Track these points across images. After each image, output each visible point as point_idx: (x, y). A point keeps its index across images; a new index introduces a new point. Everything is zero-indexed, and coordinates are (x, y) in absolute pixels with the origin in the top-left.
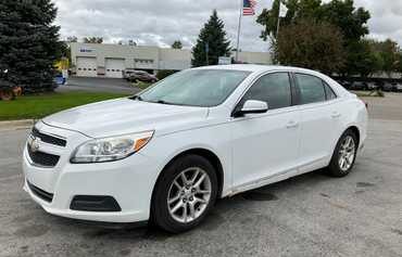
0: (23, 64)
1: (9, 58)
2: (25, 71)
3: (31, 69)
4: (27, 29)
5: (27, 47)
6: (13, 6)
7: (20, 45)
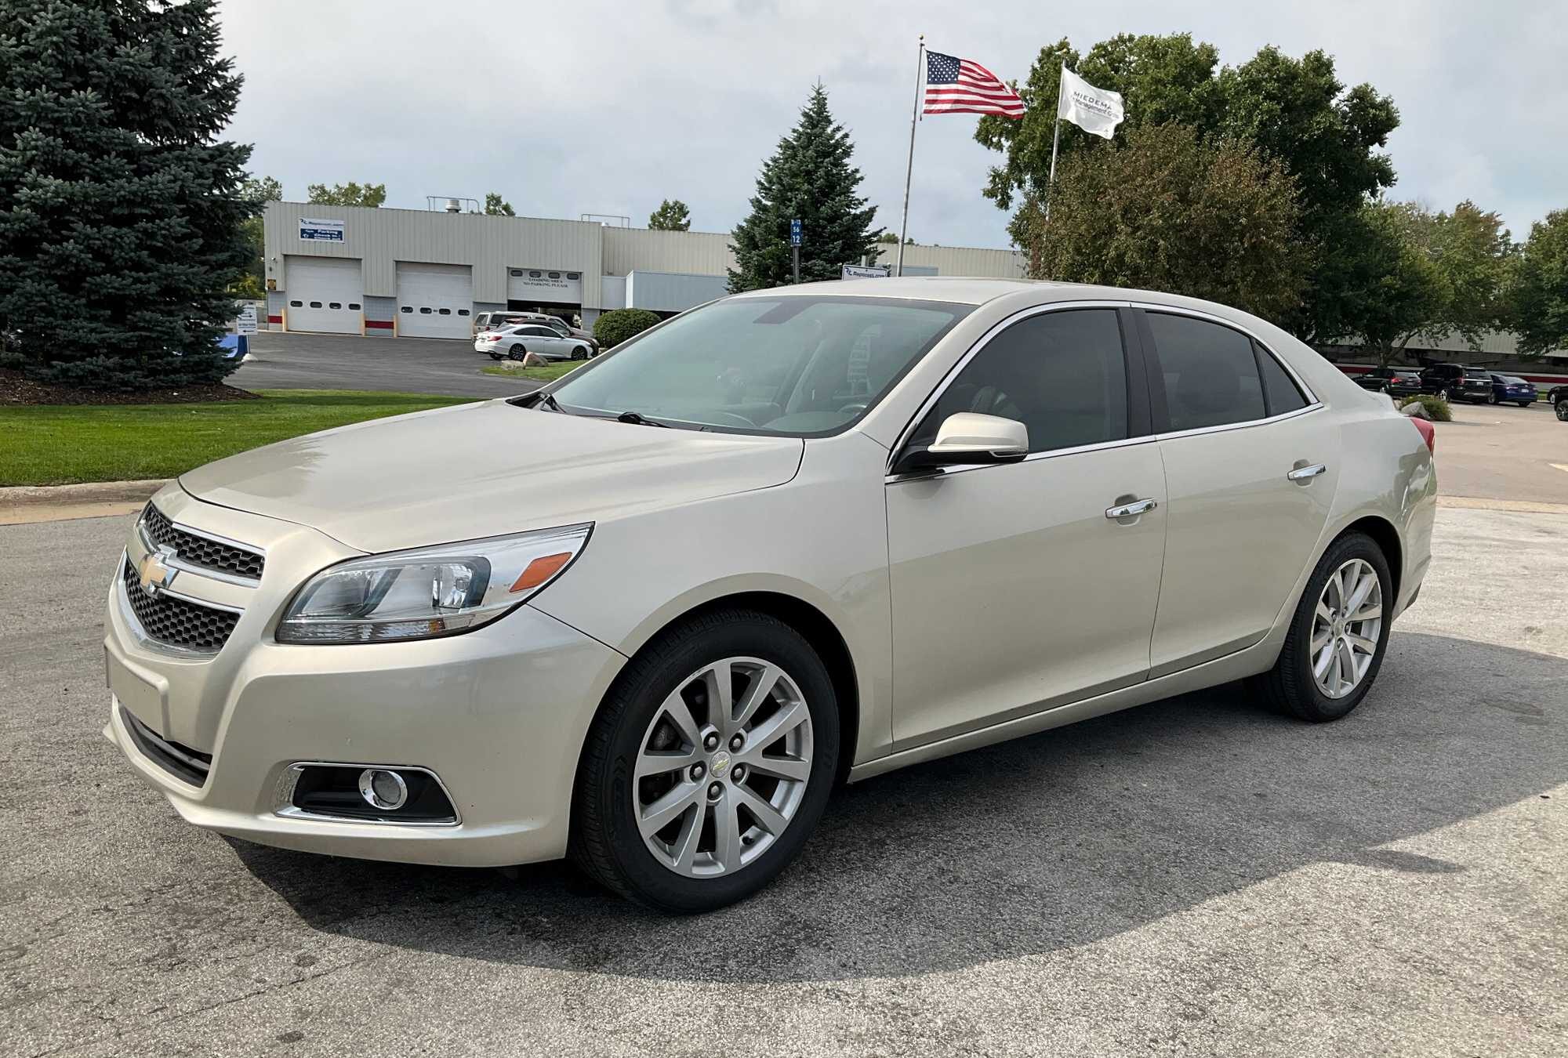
0: (111, 282)
1: (64, 260)
2: (118, 307)
3: (142, 302)
4: (132, 154)
5: (129, 221)
6: (82, 69)
7: (106, 213)
